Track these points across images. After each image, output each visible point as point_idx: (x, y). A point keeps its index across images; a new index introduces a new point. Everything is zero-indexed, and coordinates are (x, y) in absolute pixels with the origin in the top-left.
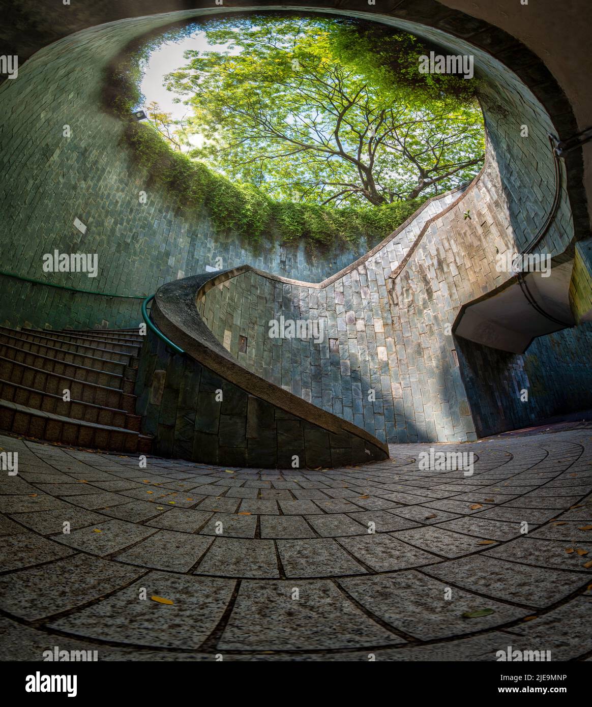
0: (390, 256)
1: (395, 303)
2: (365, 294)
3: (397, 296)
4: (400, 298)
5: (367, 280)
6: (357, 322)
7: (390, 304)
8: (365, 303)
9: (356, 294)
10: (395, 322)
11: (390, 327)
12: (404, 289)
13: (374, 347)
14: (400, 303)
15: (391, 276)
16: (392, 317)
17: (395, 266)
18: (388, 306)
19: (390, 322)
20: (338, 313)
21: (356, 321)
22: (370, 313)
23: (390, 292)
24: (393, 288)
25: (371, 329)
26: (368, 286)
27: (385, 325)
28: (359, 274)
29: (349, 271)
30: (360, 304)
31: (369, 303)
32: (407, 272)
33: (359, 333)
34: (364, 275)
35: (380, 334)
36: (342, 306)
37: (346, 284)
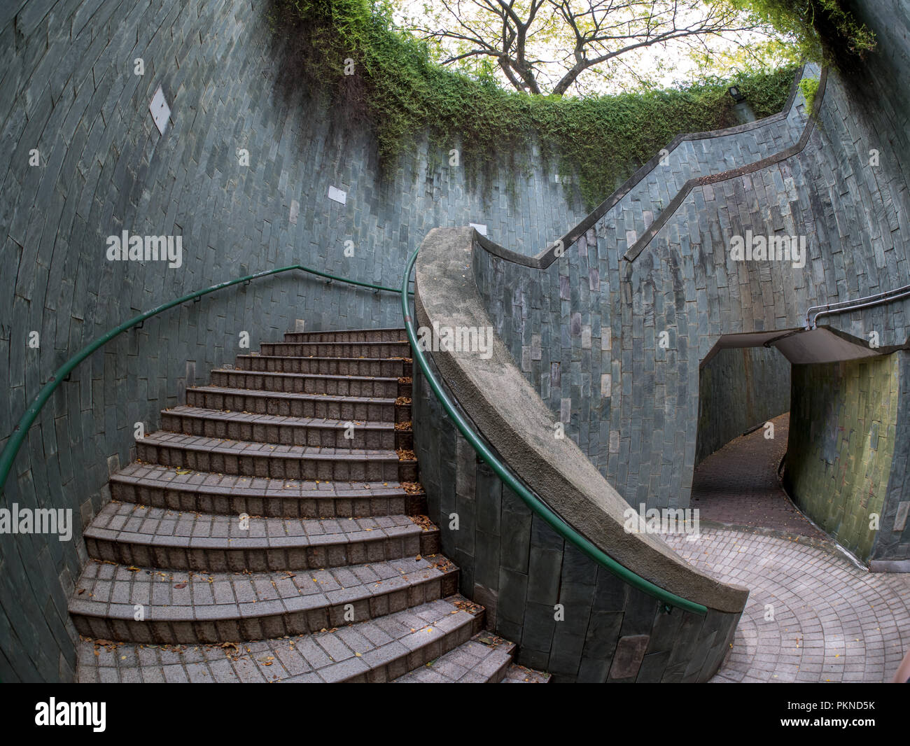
0: (626, 219)
1: (628, 302)
2: (595, 281)
3: (630, 290)
4: (636, 297)
5: (597, 258)
6: (584, 334)
8: (593, 300)
9: (583, 282)
10: (625, 335)
11: (618, 343)
12: (643, 283)
13: (598, 374)
14: (634, 305)
15: (627, 257)
16: (623, 326)
17: (632, 238)
18: (618, 306)
19: (619, 333)
20: (563, 316)
21: (582, 330)
22: (599, 317)
24: (628, 278)
25: (597, 344)
26: (597, 269)
27: (614, 338)
28: (588, 245)
29: (576, 238)
30: (587, 299)
31: (597, 299)
32: (650, 256)
33: (584, 351)
34: (594, 248)
35: (606, 354)
36: (567, 303)
37: (572, 261)
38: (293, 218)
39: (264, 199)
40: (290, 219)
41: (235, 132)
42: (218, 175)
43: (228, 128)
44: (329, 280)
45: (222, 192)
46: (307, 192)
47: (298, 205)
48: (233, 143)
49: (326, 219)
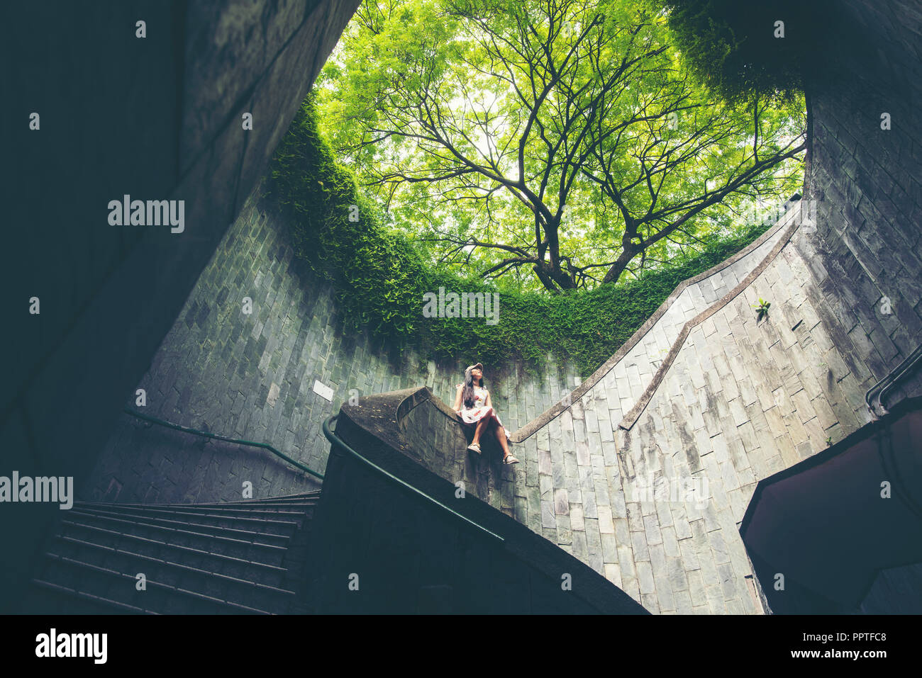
0: (620, 387)
1: (630, 475)
2: (583, 456)
3: (632, 462)
4: (639, 466)
5: (585, 431)
6: (572, 512)
7: (622, 478)
8: (583, 473)
9: (568, 457)
10: (631, 514)
11: (624, 524)
12: (646, 450)
13: (599, 564)
15: (623, 425)
16: (626, 504)
17: (629, 405)
18: (618, 480)
19: (623, 513)
20: (543, 492)
21: (570, 509)
22: (592, 494)
23: (619, 454)
24: (627, 448)
25: (594, 526)
26: (586, 442)
27: (616, 519)
28: (573, 419)
29: (558, 413)
30: (575, 475)
31: (588, 475)
32: (650, 418)
33: (576, 533)
34: (581, 422)
35: (607, 539)
36: (548, 478)
37: (554, 436)
38: (270, 400)
39: (241, 372)
40: (268, 400)
41: (219, 297)
42: (196, 329)
43: (212, 292)
44: (302, 471)
45: (198, 346)
46: (289, 380)
47: (279, 389)
48: (215, 307)
49: (308, 411)
